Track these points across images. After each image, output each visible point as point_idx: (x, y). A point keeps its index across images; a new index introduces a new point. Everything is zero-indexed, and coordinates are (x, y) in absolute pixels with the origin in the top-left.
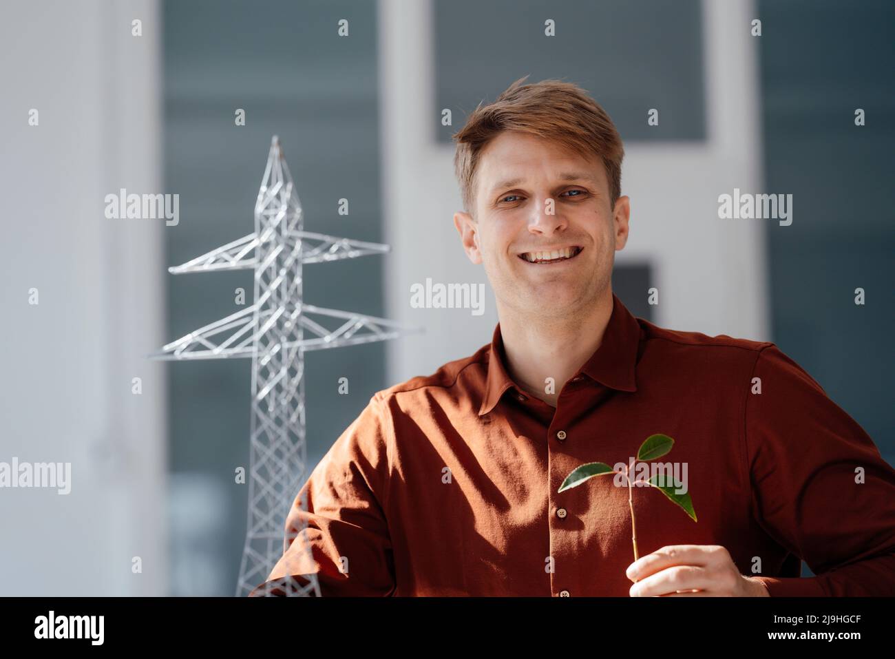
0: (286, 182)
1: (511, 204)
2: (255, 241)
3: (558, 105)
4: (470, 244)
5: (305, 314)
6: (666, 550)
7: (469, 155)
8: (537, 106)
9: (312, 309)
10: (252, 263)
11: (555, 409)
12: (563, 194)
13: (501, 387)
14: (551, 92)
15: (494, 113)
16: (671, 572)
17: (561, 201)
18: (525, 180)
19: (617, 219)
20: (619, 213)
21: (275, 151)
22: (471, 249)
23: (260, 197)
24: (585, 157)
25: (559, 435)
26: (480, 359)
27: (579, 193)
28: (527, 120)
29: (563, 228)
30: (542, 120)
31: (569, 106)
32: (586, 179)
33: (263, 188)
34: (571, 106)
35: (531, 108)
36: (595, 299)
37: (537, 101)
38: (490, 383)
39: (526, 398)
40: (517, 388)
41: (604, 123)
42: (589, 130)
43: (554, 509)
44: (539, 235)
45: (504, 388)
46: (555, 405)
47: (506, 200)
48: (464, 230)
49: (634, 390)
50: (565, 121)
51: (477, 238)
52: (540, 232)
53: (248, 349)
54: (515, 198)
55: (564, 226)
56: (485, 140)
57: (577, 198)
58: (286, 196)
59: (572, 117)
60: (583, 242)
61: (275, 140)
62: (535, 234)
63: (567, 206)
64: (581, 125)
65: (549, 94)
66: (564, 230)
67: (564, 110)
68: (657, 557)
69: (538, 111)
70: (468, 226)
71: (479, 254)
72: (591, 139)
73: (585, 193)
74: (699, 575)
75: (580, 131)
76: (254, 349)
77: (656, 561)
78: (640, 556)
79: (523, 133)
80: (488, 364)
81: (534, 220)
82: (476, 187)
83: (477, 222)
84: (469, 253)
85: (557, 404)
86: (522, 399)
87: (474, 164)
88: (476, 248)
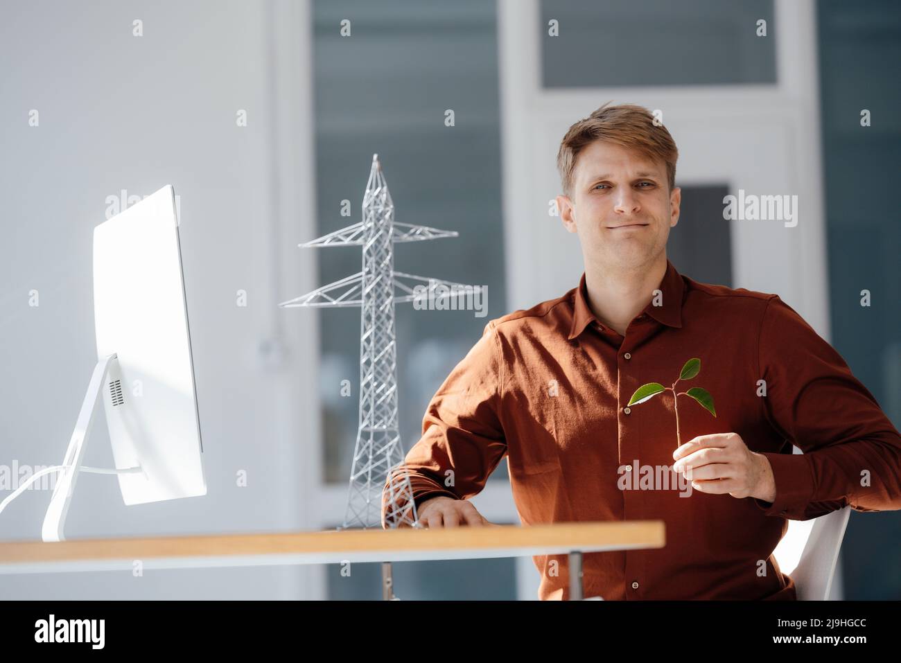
0: (383, 186)
1: (601, 191)
2: (362, 226)
3: (637, 124)
4: (568, 218)
5: (396, 278)
6: (698, 439)
7: (571, 156)
8: (622, 124)
9: (400, 274)
10: (359, 241)
11: (623, 337)
12: (638, 185)
13: (586, 320)
14: (631, 113)
15: (590, 128)
16: (702, 452)
17: (635, 190)
18: (612, 176)
19: (672, 204)
20: (673, 200)
21: (375, 165)
22: (568, 223)
23: (365, 197)
24: (653, 160)
25: (625, 356)
26: (569, 299)
27: (649, 184)
28: (616, 135)
29: (637, 210)
30: (627, 135)
31: (643, 125)
32: (654, 176)
33: (368, 191)
34: (644, 124)
35: (618, 125)
36: (655, 260)
37: (622, 121)
38: (576, 318)
39: (603, 329)
40: (598, 322)
41: (666, 136)
42: (659, 143)
43: (622, 409)
44: (622, 214)
45: (589, 320)
46: (624, 334)
47: (597, 188)
48: (563, 209)
49: (680, 327)
50: (642, 136)
51: (573, 214)
52: (622, 212)
53: (357, 302)
54: (604, 186)
55: (639, 208)
56: (582, 146)
57: (647, 188)
58: (384, 197)
59: (645, 133)
60: (650, 221)
61: (375, 156)
62: (619, 214)
63: (641, 194)
64: (652, 139)
65: (631, 115)
66: (638, 212)
67: (641, 128)
68: (691, 444)
69: (623, 128)
70: (567, 206)
71: (575, 226)
72: (659, 148)
73: (653, 185)
74: (720, 454)
75: (652, 143)
76: (363, 301)
77: (691, 447)
78: (683, 443)
79: (612, 144)
80: (574, 303)
81: (618, 203)
82: (575, 179)
83: (575, 203)
84: (567, 225)
85: (625, 333)
86: (600, 329)
87: (574, 162)
88: (572, 221)
